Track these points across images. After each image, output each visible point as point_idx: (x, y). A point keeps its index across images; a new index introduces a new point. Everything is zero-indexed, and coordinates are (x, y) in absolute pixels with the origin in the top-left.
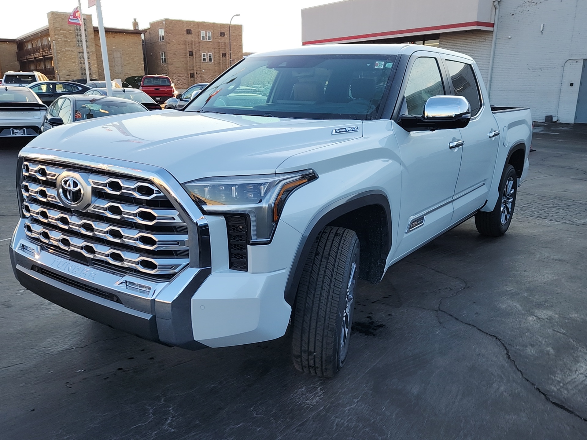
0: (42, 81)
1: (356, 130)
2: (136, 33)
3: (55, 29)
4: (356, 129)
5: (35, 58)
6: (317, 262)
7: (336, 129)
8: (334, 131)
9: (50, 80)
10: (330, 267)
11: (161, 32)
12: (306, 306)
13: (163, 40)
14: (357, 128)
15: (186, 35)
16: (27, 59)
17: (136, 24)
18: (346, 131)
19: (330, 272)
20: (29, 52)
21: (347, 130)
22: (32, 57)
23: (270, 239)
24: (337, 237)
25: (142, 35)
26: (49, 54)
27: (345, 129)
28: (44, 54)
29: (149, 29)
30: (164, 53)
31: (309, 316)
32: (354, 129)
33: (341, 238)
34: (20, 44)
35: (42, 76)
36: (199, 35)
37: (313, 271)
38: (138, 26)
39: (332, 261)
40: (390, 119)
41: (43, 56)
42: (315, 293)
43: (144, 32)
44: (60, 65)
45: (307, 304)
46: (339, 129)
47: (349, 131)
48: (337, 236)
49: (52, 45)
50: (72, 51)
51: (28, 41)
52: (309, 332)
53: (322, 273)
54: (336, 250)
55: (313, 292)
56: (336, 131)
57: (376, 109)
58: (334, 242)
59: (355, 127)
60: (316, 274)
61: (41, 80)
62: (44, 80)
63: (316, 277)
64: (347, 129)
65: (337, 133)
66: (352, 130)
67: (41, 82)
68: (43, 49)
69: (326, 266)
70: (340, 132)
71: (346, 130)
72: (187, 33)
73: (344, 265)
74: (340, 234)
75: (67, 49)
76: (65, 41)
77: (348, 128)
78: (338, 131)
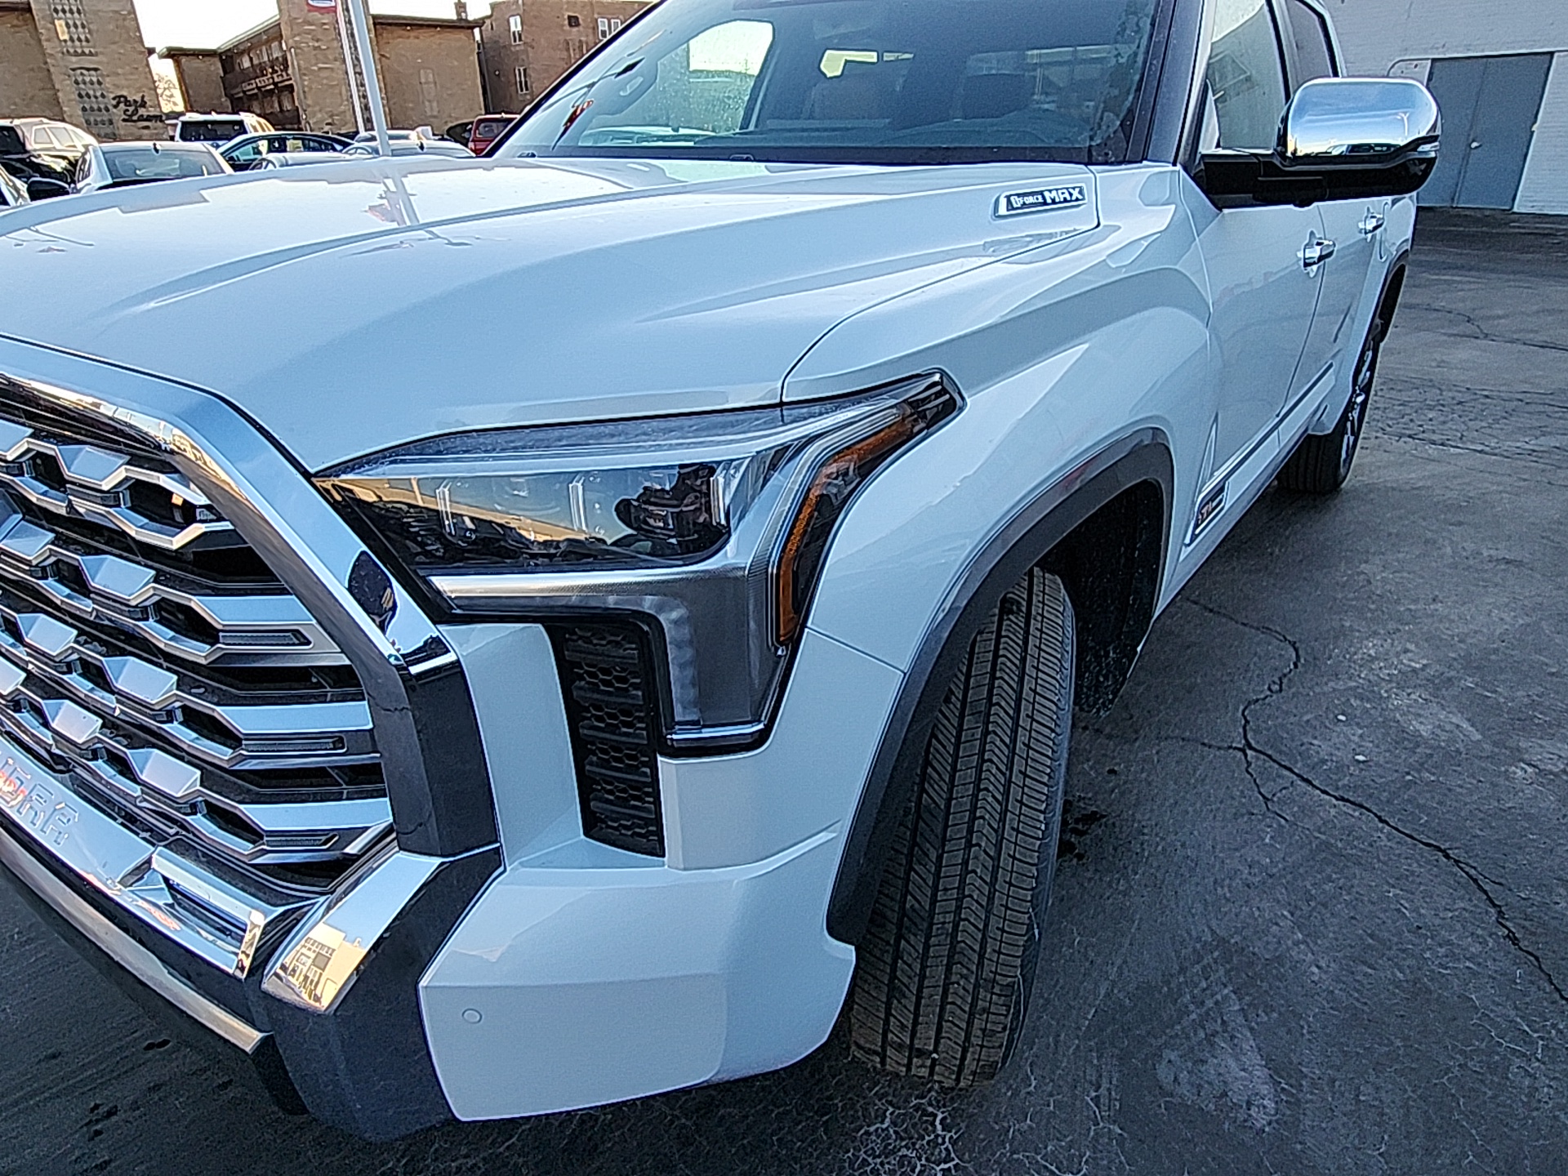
0: (260, 133)
1: (1077, 200)
2: (462, 26)
3: (292, 22)
4: (1076, 194)
5: (259, 88)
6: (945, 732)
7: (1008, 193)
8: (1003, 202)
9: (276, 130)
10: (997, 751)
11: (515, 25)
12: (908, 906)
13: (520, 40)
14: (1081, 192)
15: (567, 28)
16: (244, 92)
17: (461, 7)
18: (1045, 203)
19: (999, 775)
20: (247, 76)
21: (1049, 201)
22: (250, 87)
23: (761, 726)
24: (1011, 617)
25: (477, 31)
26: (285, 77)
27: (1041, 193)
28: (276, 80)
29: (488, 17)
30: (525, 70)
31: (918, 941)
32: (1071, 195)
33: (1028, 624)
34: (227, 58)
35: (260, 123)
36: (595, 28)
37: (930, 770)
38: (465, 12)
39: (1005, 727)
40: (1172, 160)
41: (275, 84)
42: (940, 858)
43: (480, 23)
44: (309, 102)
45: (909, 897)
46: (1018, 195)
47: (1054, 202)
48: (1012, 613)
49: (289, 58)
50: (332, 69)
51: (242, 53)
52: (919, 998)
53: (968, 780)
54: (1016, 679)
55: (933, 856)
56: (1009, 202)
57: (1121, 125)
58: (1003, 640)
59: (1074, 188)
60: (942, 783)
61: (256, 130)
62: (264, 130)
63: (944, 796)
64: (1047, 194)
65: (1014, 209)
66: (1065, 200)
67: (256, 134)
68: (272, 68)
69: (982, 751)
70: (1024, 205)
71: (1044, 198)
72: (570, 25)
73: (1051, 743)
74: (1019, 603)
75: (321, 65)
76: (315, 48)
77: (1050, 191)
78: (1017, 202)
